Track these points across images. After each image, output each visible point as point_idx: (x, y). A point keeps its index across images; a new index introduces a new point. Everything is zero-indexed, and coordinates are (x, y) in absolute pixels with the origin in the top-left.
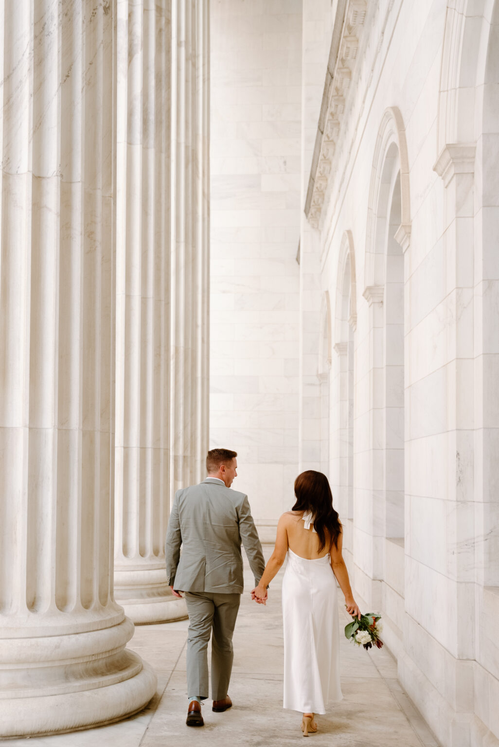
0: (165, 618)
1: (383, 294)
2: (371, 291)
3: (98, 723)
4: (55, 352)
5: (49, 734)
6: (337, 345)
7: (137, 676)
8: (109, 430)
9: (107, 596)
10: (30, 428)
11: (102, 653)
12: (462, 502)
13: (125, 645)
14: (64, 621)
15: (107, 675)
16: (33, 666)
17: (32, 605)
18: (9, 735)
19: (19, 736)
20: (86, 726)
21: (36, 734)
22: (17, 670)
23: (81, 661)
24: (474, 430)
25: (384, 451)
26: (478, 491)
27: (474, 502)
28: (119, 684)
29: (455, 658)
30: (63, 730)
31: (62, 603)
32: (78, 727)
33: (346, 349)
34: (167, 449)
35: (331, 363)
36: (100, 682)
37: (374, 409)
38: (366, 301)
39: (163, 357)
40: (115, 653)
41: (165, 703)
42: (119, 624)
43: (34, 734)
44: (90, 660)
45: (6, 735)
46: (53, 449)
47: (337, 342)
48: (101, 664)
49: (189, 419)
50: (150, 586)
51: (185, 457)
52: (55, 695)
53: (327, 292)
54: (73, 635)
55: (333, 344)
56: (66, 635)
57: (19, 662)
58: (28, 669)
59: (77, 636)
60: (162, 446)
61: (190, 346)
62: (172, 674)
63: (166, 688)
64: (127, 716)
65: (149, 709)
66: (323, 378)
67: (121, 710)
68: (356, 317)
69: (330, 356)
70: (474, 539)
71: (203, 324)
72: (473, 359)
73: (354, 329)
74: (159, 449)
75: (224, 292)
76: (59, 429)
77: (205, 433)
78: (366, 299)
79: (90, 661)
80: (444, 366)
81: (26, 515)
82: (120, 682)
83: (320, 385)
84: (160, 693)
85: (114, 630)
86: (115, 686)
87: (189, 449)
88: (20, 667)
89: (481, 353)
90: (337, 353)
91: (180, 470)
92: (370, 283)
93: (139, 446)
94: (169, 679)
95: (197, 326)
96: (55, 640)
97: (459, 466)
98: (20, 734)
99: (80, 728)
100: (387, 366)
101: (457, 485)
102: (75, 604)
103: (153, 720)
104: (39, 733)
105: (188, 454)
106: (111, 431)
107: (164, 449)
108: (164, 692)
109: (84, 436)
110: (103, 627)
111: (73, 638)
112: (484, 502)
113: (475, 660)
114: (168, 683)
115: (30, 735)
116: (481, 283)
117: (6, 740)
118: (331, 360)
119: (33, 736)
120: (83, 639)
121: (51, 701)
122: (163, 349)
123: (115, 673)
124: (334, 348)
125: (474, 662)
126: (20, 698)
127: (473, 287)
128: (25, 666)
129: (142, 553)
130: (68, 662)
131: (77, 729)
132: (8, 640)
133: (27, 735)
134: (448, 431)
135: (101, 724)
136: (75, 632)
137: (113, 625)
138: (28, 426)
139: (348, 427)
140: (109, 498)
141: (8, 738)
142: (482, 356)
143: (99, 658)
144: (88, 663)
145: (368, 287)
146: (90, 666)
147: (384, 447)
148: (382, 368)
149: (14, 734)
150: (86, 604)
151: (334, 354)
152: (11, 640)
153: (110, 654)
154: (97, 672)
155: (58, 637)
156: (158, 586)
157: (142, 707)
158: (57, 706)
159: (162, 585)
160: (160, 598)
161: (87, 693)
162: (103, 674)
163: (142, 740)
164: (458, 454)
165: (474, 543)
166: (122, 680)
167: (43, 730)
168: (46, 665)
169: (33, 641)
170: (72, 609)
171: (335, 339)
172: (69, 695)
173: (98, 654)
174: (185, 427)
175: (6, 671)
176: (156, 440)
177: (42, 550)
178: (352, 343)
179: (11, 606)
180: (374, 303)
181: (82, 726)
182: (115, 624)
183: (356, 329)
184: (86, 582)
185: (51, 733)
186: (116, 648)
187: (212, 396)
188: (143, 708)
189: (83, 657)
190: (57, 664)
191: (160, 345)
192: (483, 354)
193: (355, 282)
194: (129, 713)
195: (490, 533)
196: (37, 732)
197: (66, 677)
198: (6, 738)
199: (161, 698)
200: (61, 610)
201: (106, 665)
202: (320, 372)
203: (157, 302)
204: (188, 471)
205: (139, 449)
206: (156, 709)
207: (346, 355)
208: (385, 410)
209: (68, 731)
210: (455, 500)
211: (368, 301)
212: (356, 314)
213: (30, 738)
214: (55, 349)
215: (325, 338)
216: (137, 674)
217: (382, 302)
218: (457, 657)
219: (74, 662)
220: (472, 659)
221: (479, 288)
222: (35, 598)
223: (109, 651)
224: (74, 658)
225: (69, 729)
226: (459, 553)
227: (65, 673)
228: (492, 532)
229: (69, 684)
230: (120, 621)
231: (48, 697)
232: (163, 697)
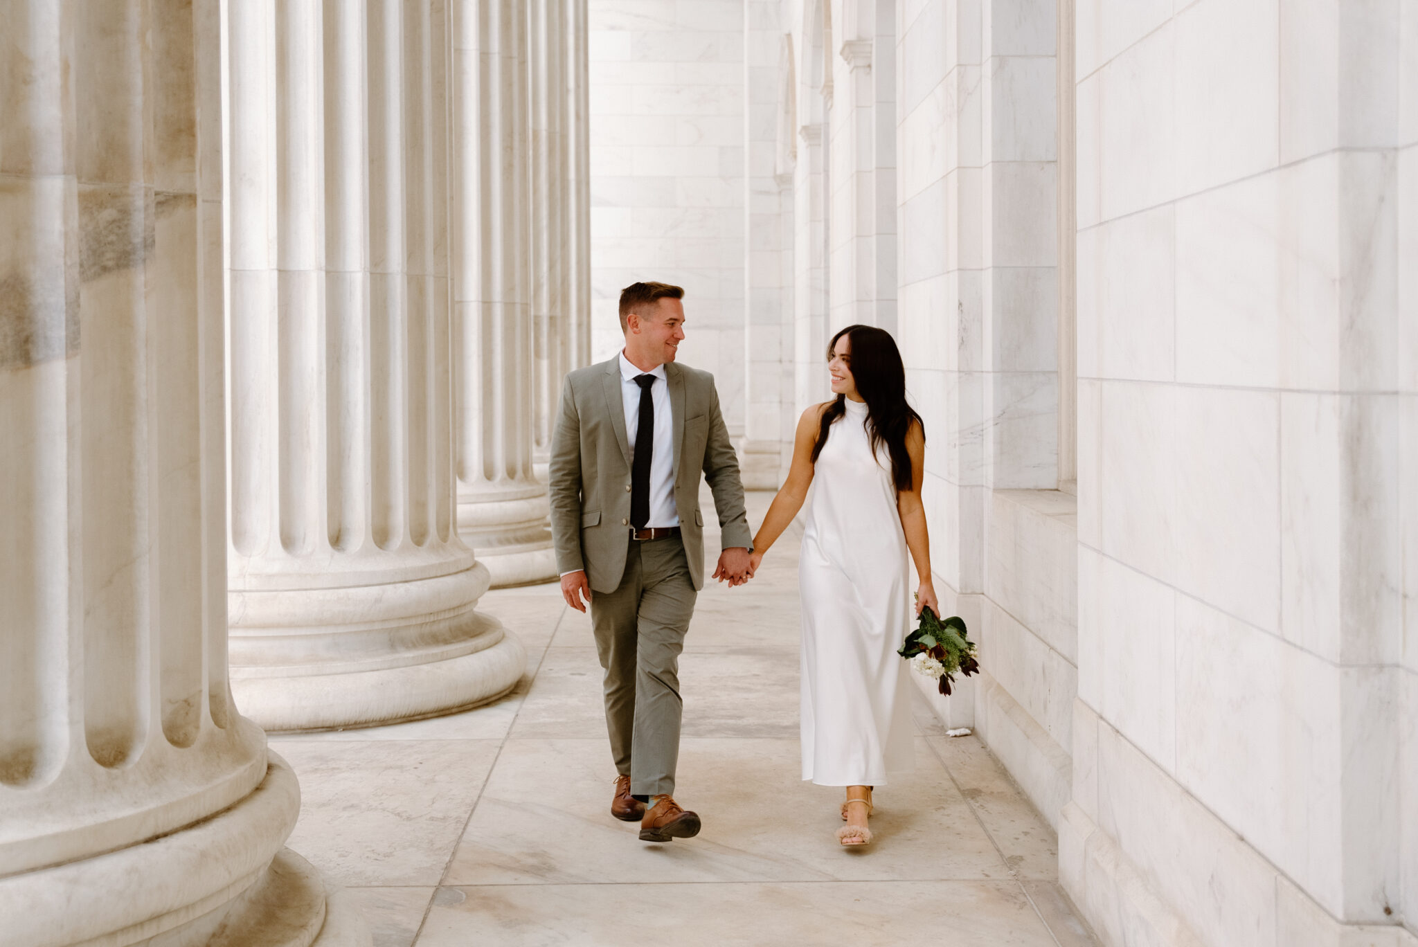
0: (528, 578)
1: (871, 53)
2: (852, 49)
3: (442, 710)
4: (363, 153)
5: (371, 725)
6: (805, 128)
7: (496, 646)
8: (447, 273)
9: (448, 528)
10: (327, 272)
11: (445, 611)
12: (966, 373)
13: (475, 601)
14: (386, 563)
15: (451, 643)
16: (341, 630)
17: (337, 540)
18: (312, 726)
19: (327, 727)
20: (424, 714)
21: (351, 725)
22: (319, 636)
23: (413, 622)
24: (982, 270)
25: (874, 305)
26: (987, 358)
27: (982, 372)
28: (471, 655)
29: (955, 591)
30: (391, 719)
31: (381, 536)
32: (413, 716)
33: (817, 134)
34: (527, 304)
35: (795, 157)
36: (443, 653)
37: (858, 236)
38: (846, 62)
39: (517, 152)
40: (463, 611)
41: (539, 685)
42: (468, 570)
43: (348, 725)
44: (427, 621)
45: (307, 726)
46: (364, 306)
47: (804, 124)
48: (443, 627)
49: (558, 252)
50: (502, 528)
51: (552, 319)
52: (378, 670)
53: (789, 36)
54: (401, 585)
55: (799, 128)
56: (389, 583)
57: (321, 623)
58: (334, 634)
59: (407, 585)
60: (518, 299)
61: (558, 128)
62: (546, 651)
63: (538, 668)
64: (485, 702)
65: (516, 693)
66: (784, 181)
67: (476, 693)
68: (832, 86)
69: (794, 147)
70: (983, 424)
71: (577, 86)
72: (981, 168)
73: (829, 106)
74: (514, 304)
75: (612, 28)
76: (371, 273)
77: (584, 277)
78: (846, 60)
79: (427, 623)
80: (944, 176)
81: (324, 404)
82: (472, 653)
83: (780, 193)
84: (531, 674)
85: (462, 577)
86: (466, 657)
87: (559, 304)
88: (323, 631)
89: (990, 160)
90: (805, 141)
91: (544, 340)
92: (852, 36)
93: (480, 299)
94: (543, 658)
95: (568, 91)
96: (375, 591)
97: (961, 321)
98: (327, 725)
99: (417, 717)
100: (877, 168)
101: (959, 348)
102: (401, 539)
103: (524, 706)
104: (356, 723)
105: (558, 312)
106: (449, 275)
107: (521, 304)
108: (536, 673)
109: (409, 283)
110: (445, 573)
111: (402, 588)
112: (994, 372)
113: (983, 594)
114: (541, 663)
115: (342, 726)
116: (990, 60)
117: (307, 733)
118: (795, 152)
119: (348, 727)
120: (415, 589)
121: (371, 678)
122: (516, 137)
123: (464, 640)
124: (800, 133)
125: (982, 596)
126: (325, 675)
127: (981, 65)
128: (331, 630)
129: (489, 475)
130: (394, 624)
131: (412, 718)
132: (304, 592)
133: (339, 726)
134: (948, 272)
135: (447, 712)
136: (404, 580)
137: (459, 569)
138: (324, 268)
139: (822, 265)
140: (448, 379)
141: (310, 731)
142: (990, 165)
143: (439, 618)
144: (424, 625)
145: (847, 41)
146: (426, 630)
147: (874, 296)
148: (871, 172)
149: (320, 725)
150: (419, 537)
151: (801, 143)
152: (308, 592)
153: (456, 614)
154: (436, 639)
155: (377, 587)
156: (513, 527)
157: (505, 690)
158: (382, 684)
159: (522, 526)
160: (519, 547)
161: (425, 667)
162: (446, 642)
163: (511, 728)
164: (960, 304)
165: (982, 430)
166: (476, 651)
167: (363, 718)
168: (362, 628)
169: (342, 592)
170: (398, 546)
171: (802, 119)
172: (398, 670)
173: (438, 612)
174: (551, 267)
175: (301, 637)
176: (509, 289)
177: (349, 457)
178: (827, 124)
179: (304, 543)
180: (856, 67)
181: (420, 714)
182: (463, 568)
183: (832, 106)
184: (418, 505)
185: (374, 724)
186: (465, 605)
187: (595, 212)
188: (507, 692)
189: (416, 616)
190: (377, 626)
191: (512, 132)
192: (993, 162)
193: (831, 28)
194: (487, 698)
195: (1002, 415)
196: (353, 723)
197: (392, 646)
198: (308, 731)
199: (533, 680)
200: (380, 548)
201: (450, 629)
202: (780, 171)
203: (506, 59)
204: (558, 342)
205: (480, 304)
206: (527, 693)
207: (820, 145)
208: (874, 240)
209: (399, 721)
210: (957, 370)
211: (849, 63)
212: (832, 81)
213: (344, 730)
214: (364, 149)
215: (787, 112)
216: (496, 643)
217: (870, 66)
218: (958, 590)
219: (403, 623)
220: (980, 592)
221: (988, 69)
222: (340, 531)
223: (454, 609)
224: (402, 618)
225: (400, 718)
226: (962, 445)
227: (390, 640)
228: (1004, 413)
229: (397, 656)
230: (468, 566)
231: (367, 673)
232: (536, 679)
